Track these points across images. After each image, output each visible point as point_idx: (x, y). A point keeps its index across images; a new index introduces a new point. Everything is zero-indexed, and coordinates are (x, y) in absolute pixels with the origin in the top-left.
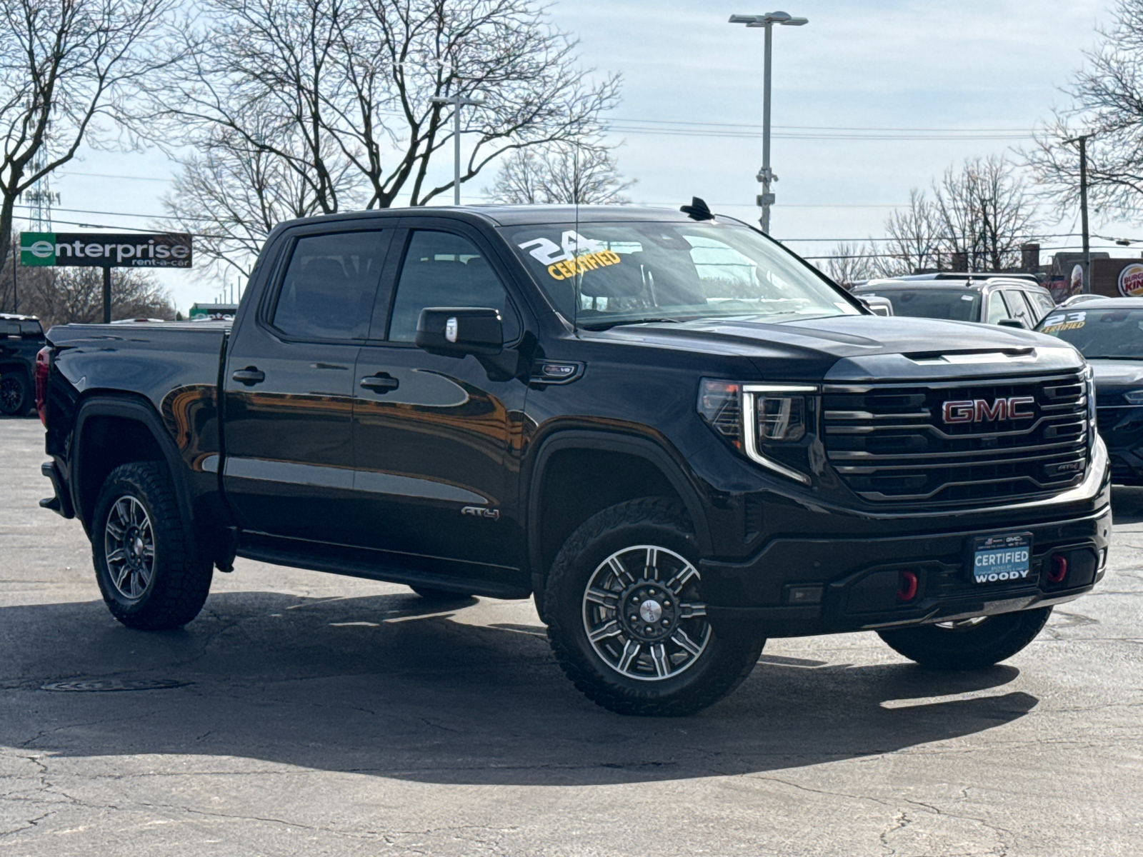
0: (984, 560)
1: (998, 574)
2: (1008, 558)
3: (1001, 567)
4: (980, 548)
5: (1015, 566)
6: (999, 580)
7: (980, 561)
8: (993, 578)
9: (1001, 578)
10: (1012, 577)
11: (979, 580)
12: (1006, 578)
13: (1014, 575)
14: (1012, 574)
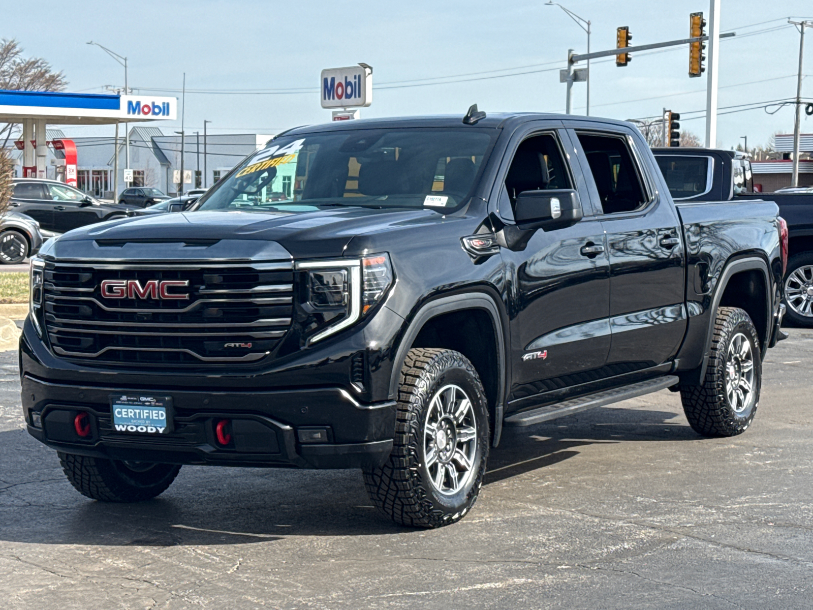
0: (124, 413)
1: (137, 426)
2: (146, 415)
3: (141, 421)
4: (117, 402)
5: (154, 422)
6: (137, 432)
7: (120, 413)
8: (132, 429)
9: (139, 430)
10: (149, 431)
11: (118, 428)
12: (144, 430)
13: (151, 430)
14: (149, 428)
